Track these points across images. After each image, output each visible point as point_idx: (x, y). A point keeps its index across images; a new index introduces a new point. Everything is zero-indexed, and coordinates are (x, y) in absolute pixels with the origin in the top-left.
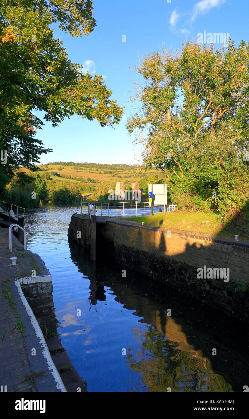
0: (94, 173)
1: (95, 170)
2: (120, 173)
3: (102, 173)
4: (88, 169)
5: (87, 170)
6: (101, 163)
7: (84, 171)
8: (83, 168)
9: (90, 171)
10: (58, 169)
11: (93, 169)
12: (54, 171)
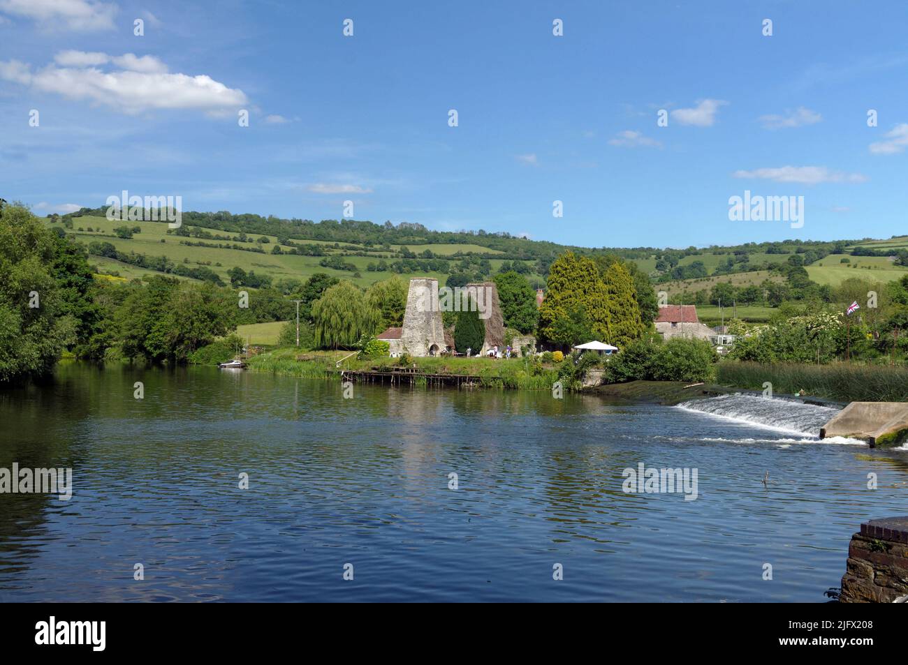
0: (255, 251)
1: (259, 241)
2: (350, 255)
3: (282, 253)
4: (232, 235)
5: (228, 239)
6: (281, 217)
7: (215, 242)
8: (213, 232)
9: (239, 244)
10: (115, 234)
11: (249, 236)
12: (101, 241)
